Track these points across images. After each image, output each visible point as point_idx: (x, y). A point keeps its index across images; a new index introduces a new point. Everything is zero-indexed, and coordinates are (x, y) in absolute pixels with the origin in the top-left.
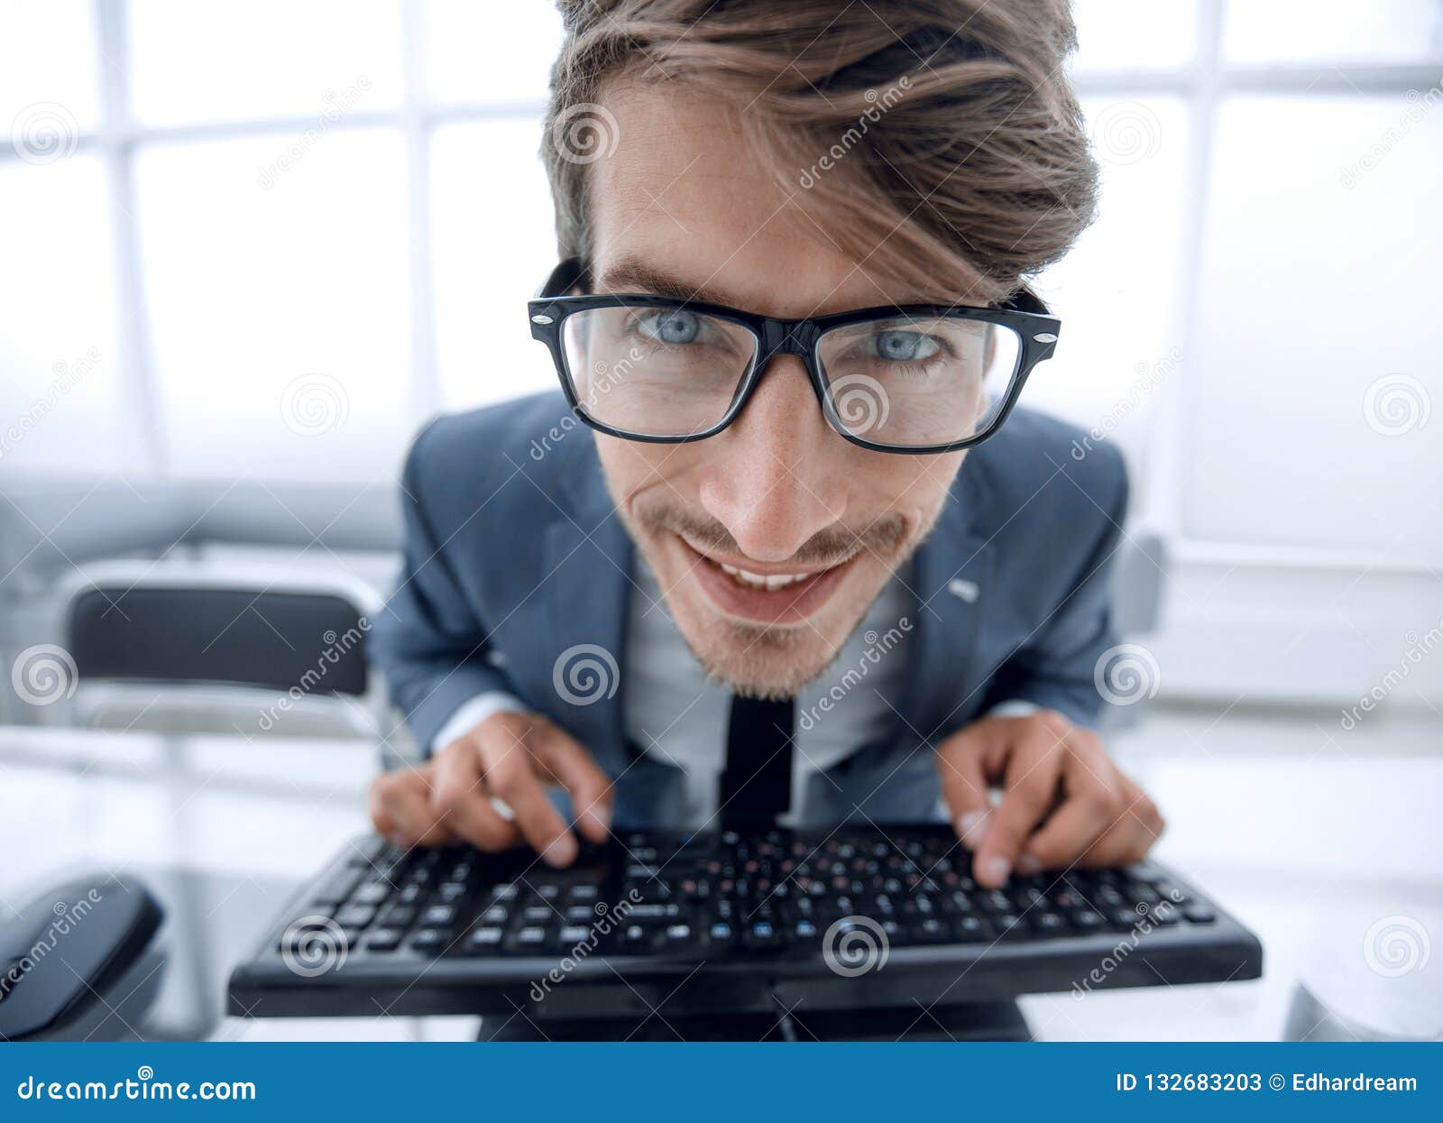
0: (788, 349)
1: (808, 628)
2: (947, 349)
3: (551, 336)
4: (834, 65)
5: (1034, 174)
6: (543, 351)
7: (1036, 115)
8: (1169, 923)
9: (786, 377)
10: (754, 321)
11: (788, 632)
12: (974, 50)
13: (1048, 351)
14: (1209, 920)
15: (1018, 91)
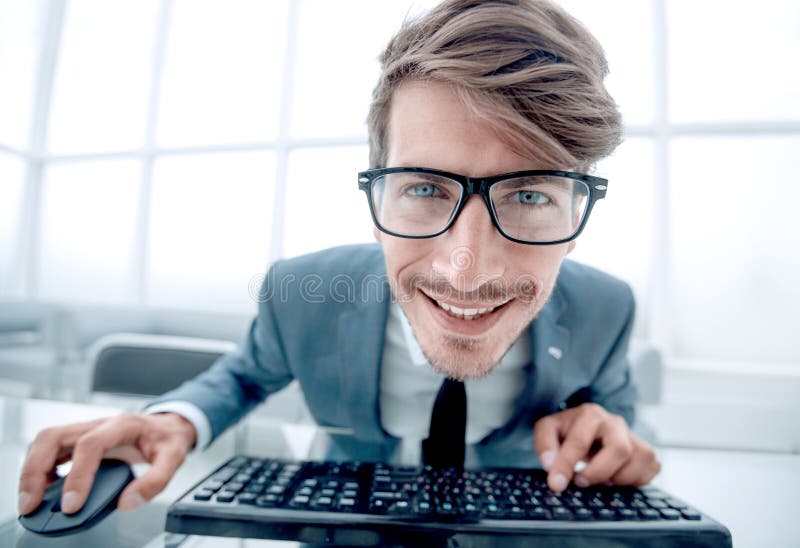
0: (476, 191)
1: (484, 340)
2: (551, 201)
3: (366, 188)
4: (498, 65)
5: (589, 111)
6: (363, 194)
7: (589, 87)
8: (675, 518)
9: (476, 205)
10: (461, 179)
11: (474, 342)
12: (560, 60)
13: (602, 194)
14: (697, 518)
15: (580, 78)
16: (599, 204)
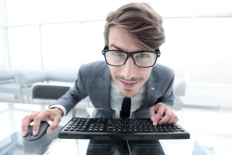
0: (130, 56)
1: (133, 90)
2: (148, 56)
3: (104, 54)
4: (134, 27)
5: (156, 37)
6: (103, 56)
7: (157, 31)
8: (178, 131)
9: (130, 59)
10: (126, 53)
11: (130, 90)
12: (149, 25)
13: (159, 56)
14: (183, 131)
15: (155, 29)
16: (158, 58)
